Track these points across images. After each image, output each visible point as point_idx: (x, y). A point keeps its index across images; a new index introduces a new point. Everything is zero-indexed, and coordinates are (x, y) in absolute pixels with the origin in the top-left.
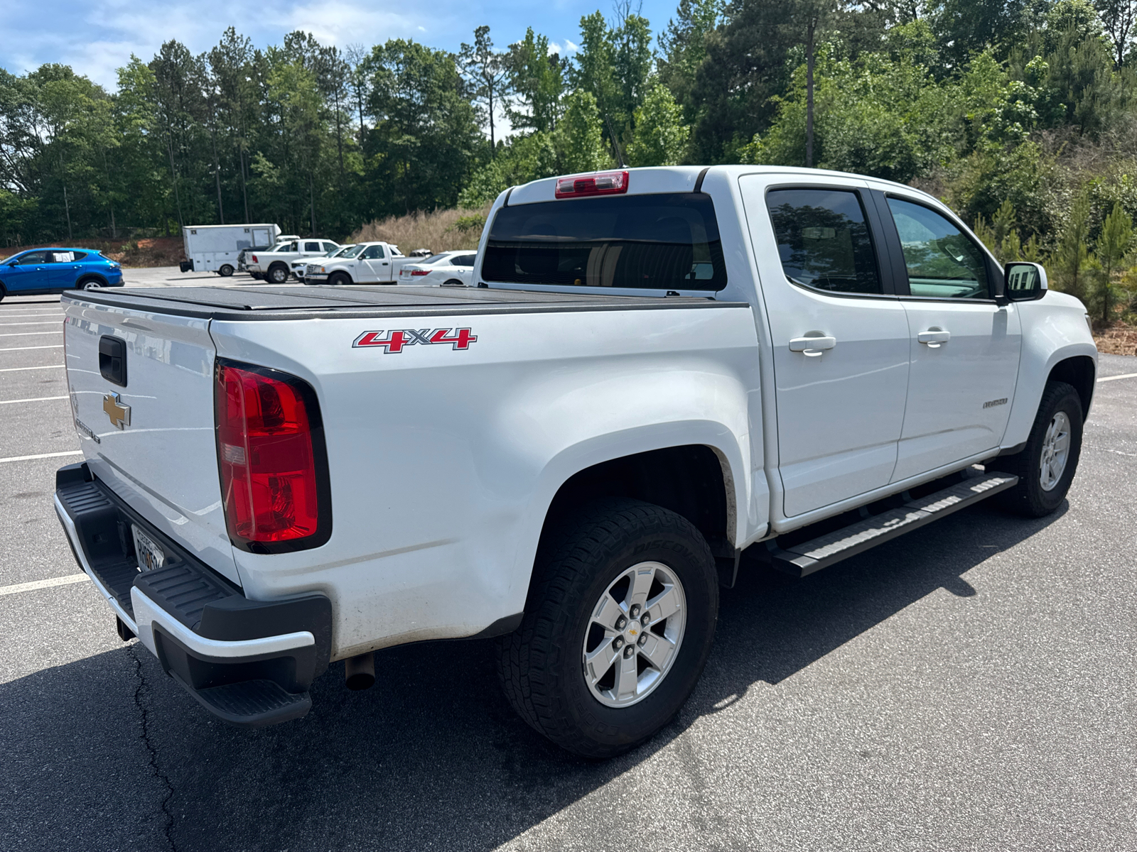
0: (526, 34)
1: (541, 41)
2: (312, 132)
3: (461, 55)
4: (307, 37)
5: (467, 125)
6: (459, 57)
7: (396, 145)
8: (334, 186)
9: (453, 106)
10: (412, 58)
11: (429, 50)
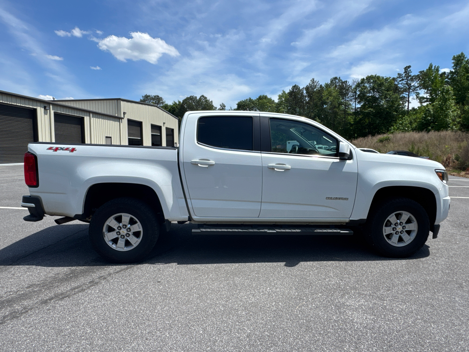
0: (429, 66)
1: (436, 68)
2: (335, 109)
3: (398, 78)
4: (338, 78)
5: (396, 103)
6: (397, 78)
7: (365, 112)
8: (341, 127)
9: (391, 96)
10: (376, 81)
11: (383, 77)
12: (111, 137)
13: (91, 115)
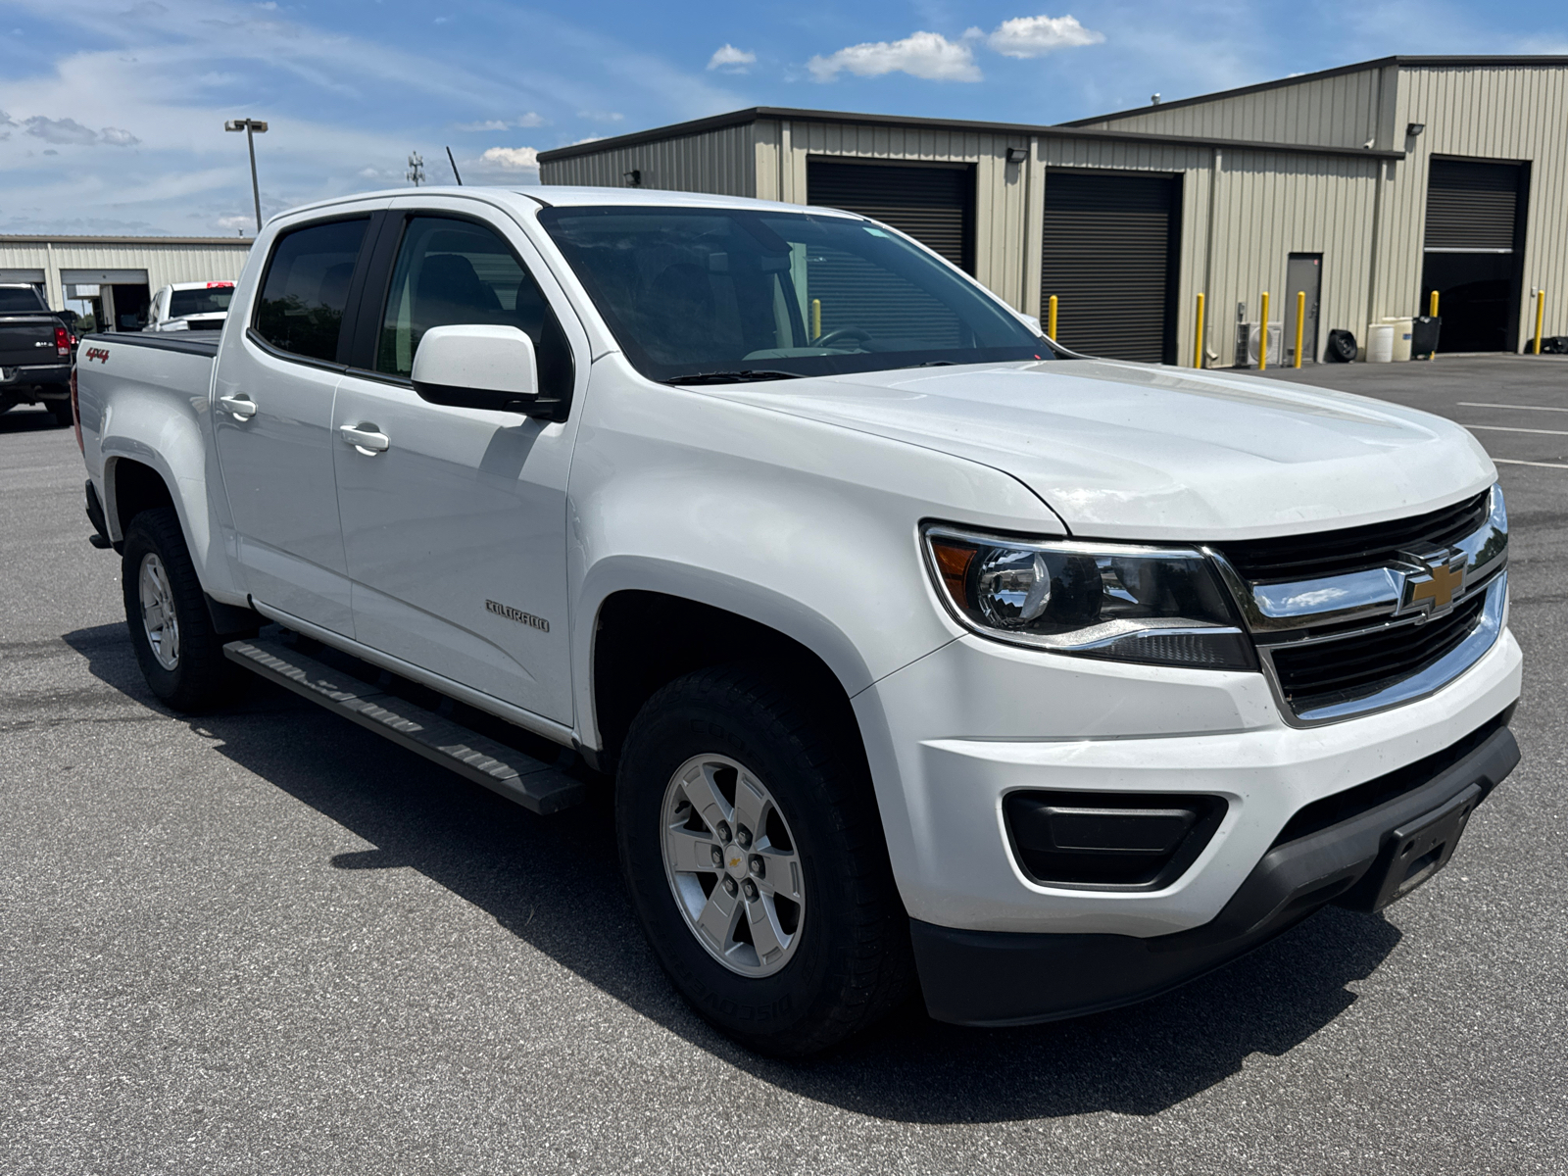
12: (1319, 256)
13: (1219, 159)
